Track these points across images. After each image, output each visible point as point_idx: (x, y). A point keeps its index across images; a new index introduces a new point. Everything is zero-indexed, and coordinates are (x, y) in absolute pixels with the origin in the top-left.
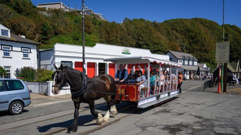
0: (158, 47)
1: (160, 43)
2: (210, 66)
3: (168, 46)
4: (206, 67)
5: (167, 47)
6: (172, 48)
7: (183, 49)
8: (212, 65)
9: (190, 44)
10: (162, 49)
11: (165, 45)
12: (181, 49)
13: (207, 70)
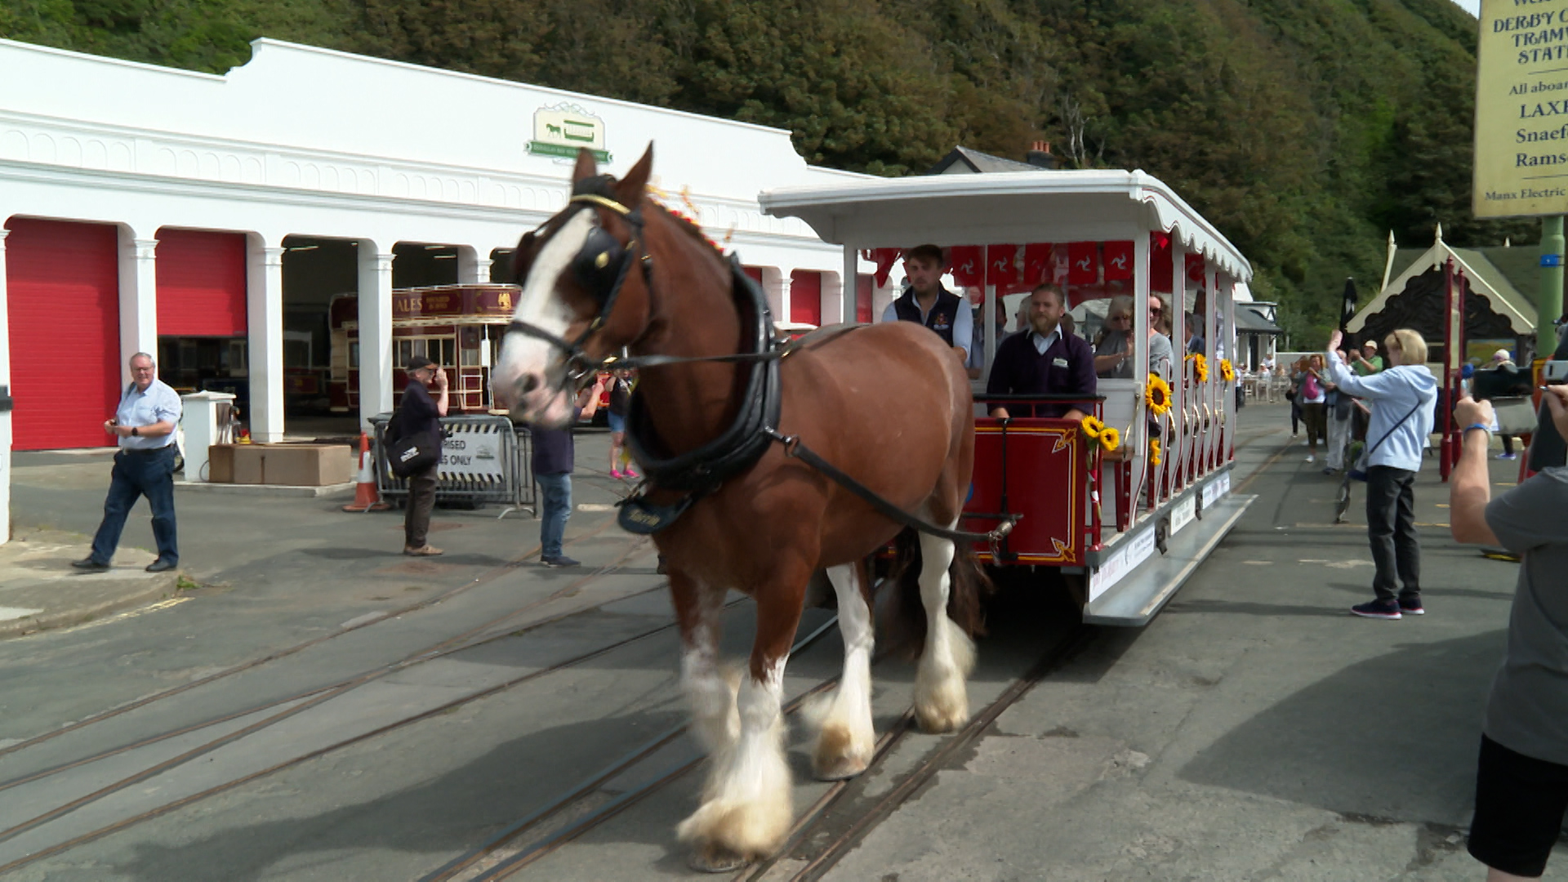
0: (861, 118)
1: (885, 90)
2: (1268, 287)
3: (948, 119)
4: (1249, 299)
5: (940, 126)
6: (978, 134)
7: (1067, 145)
8: (1287, 282)
9: (1116, 110)
10: (898, 143)
11: (920, 103)
12: (1054, 149)
13: (1258, 324)
